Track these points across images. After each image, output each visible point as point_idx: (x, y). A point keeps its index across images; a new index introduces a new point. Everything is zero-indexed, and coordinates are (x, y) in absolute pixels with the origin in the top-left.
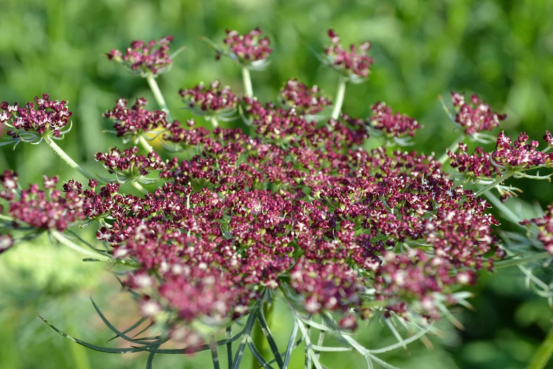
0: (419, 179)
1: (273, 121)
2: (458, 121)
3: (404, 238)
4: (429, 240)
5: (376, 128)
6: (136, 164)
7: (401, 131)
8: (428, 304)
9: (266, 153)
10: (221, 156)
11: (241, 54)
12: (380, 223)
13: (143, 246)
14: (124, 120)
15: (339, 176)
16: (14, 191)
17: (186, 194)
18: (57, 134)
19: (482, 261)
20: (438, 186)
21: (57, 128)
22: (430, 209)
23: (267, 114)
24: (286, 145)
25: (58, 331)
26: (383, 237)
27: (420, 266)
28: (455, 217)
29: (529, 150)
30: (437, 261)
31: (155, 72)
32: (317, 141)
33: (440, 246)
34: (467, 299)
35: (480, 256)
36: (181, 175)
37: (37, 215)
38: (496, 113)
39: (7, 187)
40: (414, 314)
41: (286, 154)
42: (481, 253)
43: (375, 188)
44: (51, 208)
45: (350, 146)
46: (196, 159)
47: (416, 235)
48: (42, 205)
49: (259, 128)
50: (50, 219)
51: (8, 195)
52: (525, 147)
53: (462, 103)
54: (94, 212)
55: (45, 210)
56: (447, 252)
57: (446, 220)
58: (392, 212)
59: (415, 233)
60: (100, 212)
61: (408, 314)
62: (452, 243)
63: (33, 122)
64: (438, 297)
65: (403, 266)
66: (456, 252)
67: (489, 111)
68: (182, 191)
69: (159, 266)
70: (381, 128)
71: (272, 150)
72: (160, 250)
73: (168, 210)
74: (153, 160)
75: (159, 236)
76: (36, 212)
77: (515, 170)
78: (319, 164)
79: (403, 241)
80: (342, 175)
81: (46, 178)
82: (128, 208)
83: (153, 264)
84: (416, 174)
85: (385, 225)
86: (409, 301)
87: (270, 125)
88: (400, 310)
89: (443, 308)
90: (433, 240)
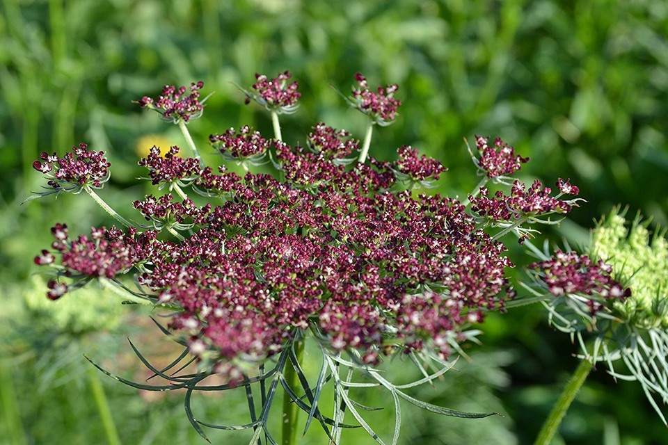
0: (442, 223)
1: (302, 167)
2: (481, 164)
3: (424, 280)
4: (445, 283)
5: (402, 171)
6: (172, 212)
7: (427, 174)
8: (440, 341)
9: (296, 198)
10: (253, 202)
11: (271, 100)
12: (402, 267)
13: (184, 291)
14: (159, 168)
15: (366, 220)
16: (64, 242)
17: (221, 240)
18: (97, 183)
19: (494, 302)
20: (458, 231)
21: (96, 178)
22: (450, 252)
23: (296, 160)
24: (314, 190)
25: (102, 370)
26: (404, 280)
27: (436, 307)
28: (470, 261)
29: (543, 196)
30: (450, 303)
31: (186, 119)
32: (345, 185)
33: (456, 288)
34: (476, 337)
35: (492, 297)
36: (215, 222)
37: (87, 264)
38: (519, 156)
39: (58, 239)
40: (429, 350)
41: (316, 199)
42: (493, 294)
43: (399, 231)
44: (100, 257)
45: (377, 189)
46: (228, 205)
47: (435, 278)
48: (91, 254)
49: (289, 173)
50: (100, 267)
51: (60, 246)
52: (538, 194)
53: (485, 147)
54: (135, 258)
55: (94, 259)
56: (461, 294)
57: (461, 264)
58: (414, 256)
59: (434, 276)
60: (141, 259)
61: (424, 351)
62: (467, 285)
63: (75, 173)
64: (451, 334)
65: (419, 307)
66: (471, 293)
67: (512, 153)
68: (217, 237)
69: (201, 310)
70: (407, 172)
71: (302, 196)
72: (200, 294)
73: (204, 256)
74: (188, 207)
75: (199, 282)
76: (86, 261)
77: (529, 215)
78: (346, 209)
79: (423, 284)
80: (369, 219)
81: (94, 229)
82: (167, 255)
83: (195, 307)
84: (439, 217)
85: (407, 269)
86: (425, 339)
87: (299, 170)
88: (418, 346)
89: (456, 345)
90: (449, 283)
